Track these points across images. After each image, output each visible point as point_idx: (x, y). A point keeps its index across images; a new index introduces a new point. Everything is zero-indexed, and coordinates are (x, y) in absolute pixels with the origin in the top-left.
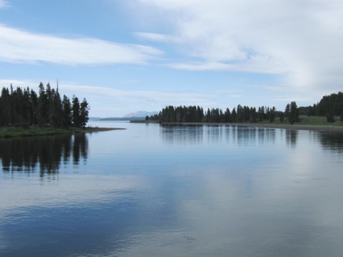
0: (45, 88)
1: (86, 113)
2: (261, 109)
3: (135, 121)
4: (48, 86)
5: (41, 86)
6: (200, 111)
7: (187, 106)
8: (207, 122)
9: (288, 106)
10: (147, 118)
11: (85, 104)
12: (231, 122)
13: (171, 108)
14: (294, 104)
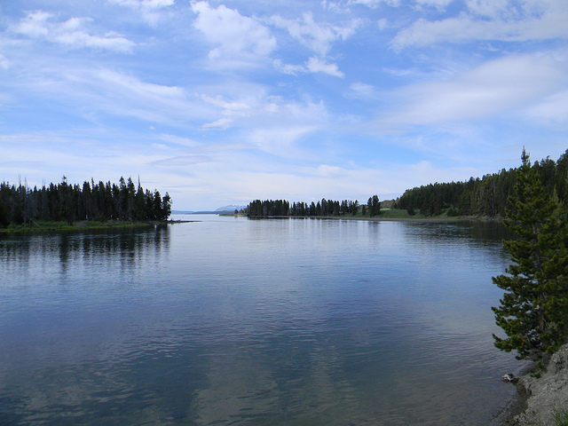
0: (127, 182)
1: (169, 207)
2: (345, 203)
3: (224, 214)
4: (130, 180)
5: (122, 180)
6: (286, 204)
7: (274, 200)
8: (292, 215)
9: (370, 199)
10: (236, 212)
11: (167, 198)
12: (316, 215)
13: (258, 201)
14: (375, 198)
